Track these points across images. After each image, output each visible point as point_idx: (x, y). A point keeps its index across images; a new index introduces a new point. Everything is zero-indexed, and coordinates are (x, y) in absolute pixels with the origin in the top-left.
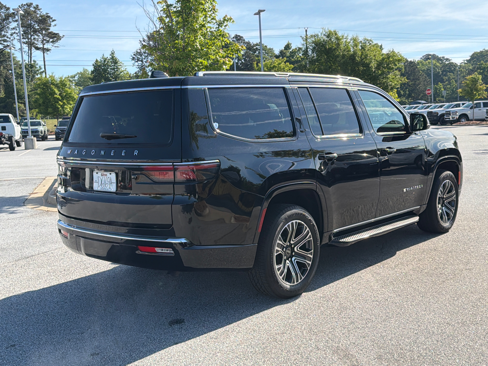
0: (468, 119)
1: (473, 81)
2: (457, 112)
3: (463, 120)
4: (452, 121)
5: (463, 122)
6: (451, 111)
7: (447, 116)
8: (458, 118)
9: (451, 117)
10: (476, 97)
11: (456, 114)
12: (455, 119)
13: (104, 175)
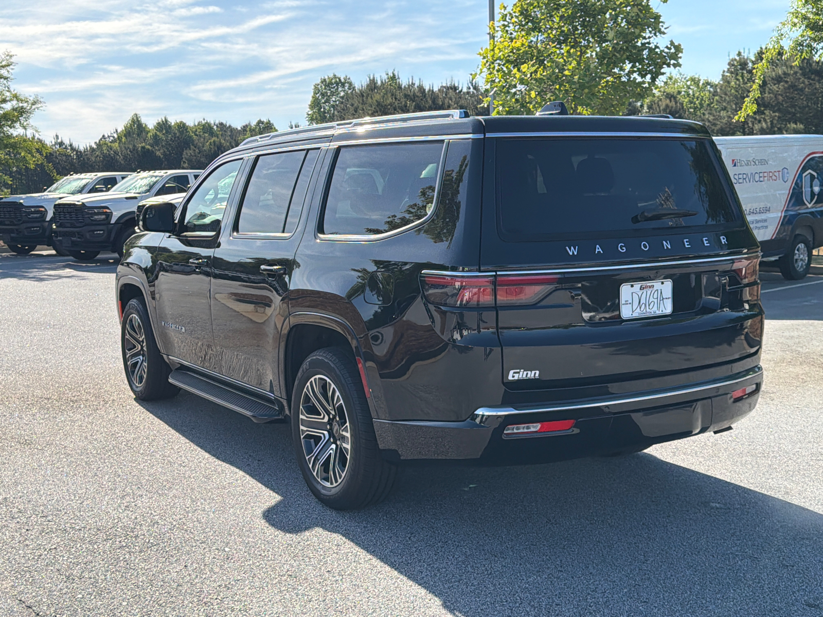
13: (646, 287)
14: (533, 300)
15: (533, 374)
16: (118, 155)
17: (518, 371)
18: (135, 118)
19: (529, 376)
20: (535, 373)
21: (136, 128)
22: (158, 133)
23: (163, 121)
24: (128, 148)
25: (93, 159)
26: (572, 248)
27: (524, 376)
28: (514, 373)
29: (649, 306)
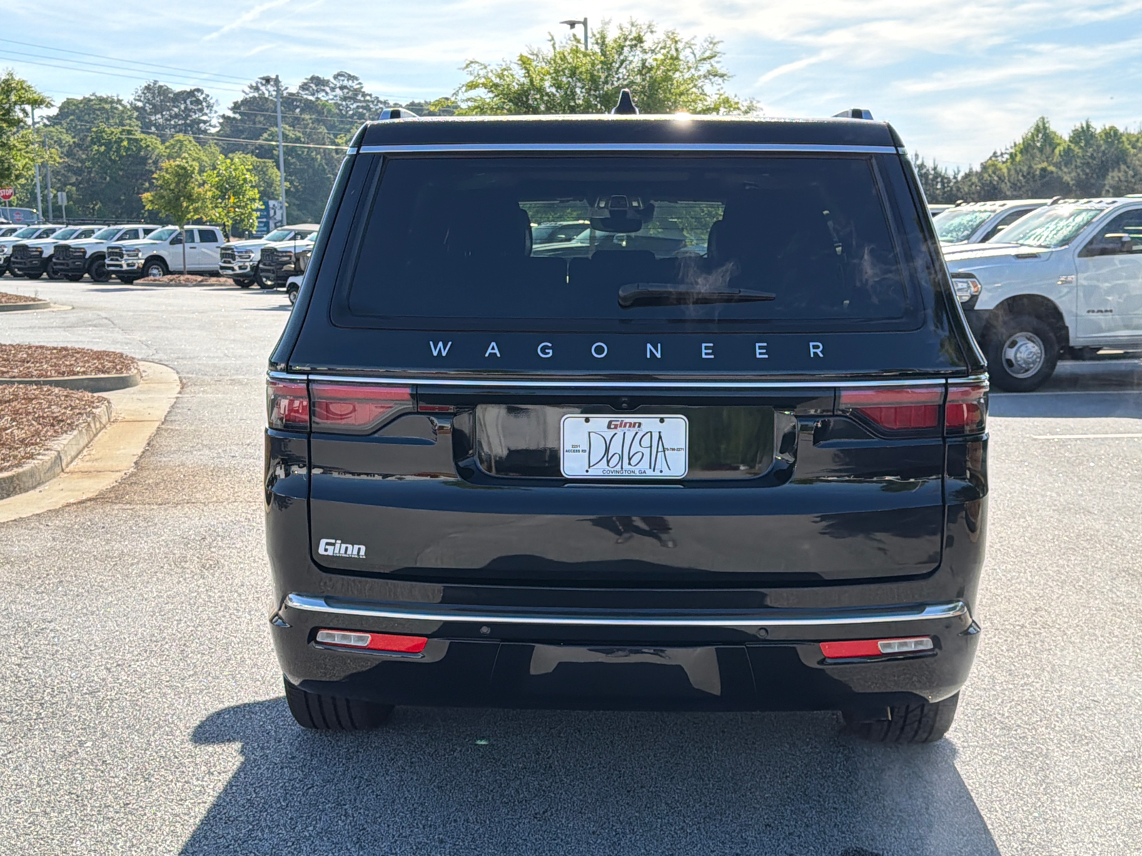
0: (167, 271)
1: (177, 174)
2: (138, 250)
3: (155, 271)
4: (126, 272)
5: (154, 275)
6: (124, 247)
7: (112, 260)
8: (141, 266)
9: (123, 262)
10: (189, 216)
11: (137, 255)
12: (135, 267)
13: (623, 425)
14: (369, 427)
15: (356, 551)
16: (1003, 181)
17: (333, 541)
18: (1041, 124)
19: (349, 552)
20: (359, 549)
21: (1042, 139)
22: (1072, 146)
23: (1082, 128)
24: (1021, 170)
25: (966, 190)
26: (440, 344)
27: (343, 551)
28: (327, 544)
29: (630, 459)
